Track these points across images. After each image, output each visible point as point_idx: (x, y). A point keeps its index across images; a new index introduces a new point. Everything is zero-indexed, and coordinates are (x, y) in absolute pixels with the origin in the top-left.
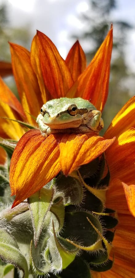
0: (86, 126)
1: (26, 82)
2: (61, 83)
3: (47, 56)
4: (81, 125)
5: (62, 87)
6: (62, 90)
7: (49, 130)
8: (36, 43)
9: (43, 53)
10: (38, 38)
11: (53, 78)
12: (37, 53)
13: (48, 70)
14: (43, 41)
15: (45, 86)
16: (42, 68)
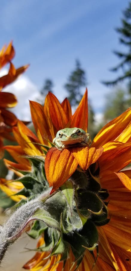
0: (84, 142)
1: (39, 122)
2: (61, 121)
3: (53, 106)
4: (82, 142)
5: (61, 123)
6: (62, 125)
7: (63, 146)
8: (48, 99)
9: (51, 105)
10: (49, 96)
11: (57, 118)
12: (48, 104)
13: (54, 113)
14: (52, 97)
15: (53, 123)
16: (51, 113)
